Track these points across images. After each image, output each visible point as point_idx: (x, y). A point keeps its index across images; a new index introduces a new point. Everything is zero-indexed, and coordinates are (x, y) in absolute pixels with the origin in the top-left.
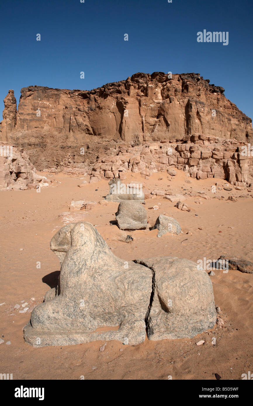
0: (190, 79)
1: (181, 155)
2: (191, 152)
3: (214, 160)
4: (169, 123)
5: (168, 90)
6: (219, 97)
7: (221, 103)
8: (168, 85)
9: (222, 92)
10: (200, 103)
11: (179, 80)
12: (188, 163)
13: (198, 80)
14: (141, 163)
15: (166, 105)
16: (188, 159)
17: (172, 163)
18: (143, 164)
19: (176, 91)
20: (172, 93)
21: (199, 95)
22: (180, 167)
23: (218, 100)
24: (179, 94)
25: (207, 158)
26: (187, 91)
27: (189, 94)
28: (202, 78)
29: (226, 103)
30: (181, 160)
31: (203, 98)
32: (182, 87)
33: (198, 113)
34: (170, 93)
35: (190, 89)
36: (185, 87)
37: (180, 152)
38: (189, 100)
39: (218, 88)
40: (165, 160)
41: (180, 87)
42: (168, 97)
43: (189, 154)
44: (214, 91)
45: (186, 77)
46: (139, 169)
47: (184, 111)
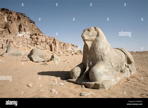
0: (21, 15)
1: (33, 40)
2: (37, 39)
3: (46, 43)
4: (11, 31)
5: (11, 18)
6: (33, 25)
7: (34, 27)
8: (11, 15)
9: (34, 23)
10: (26, 26)
11: (16, 15)
12: (36, 43)
13: (25, 16)
14: (14, 42)
15: (10, 24)
16: (36, 42)
17: (29, 43)
18: (15, 43)
19: (14, 19)
20: (12, 19)
21: (25, 23)
22: (32, 45)
23: (33, 26)
24: (16, 21)
25: (44, 42)
26: (20, 20)
27: (21, 21)
28: (26, 16)
29: (36, 27)
30: (33, 42)
31: (27, 24)
32: (18, 18)
33: (24, 30)
34: (11, 19)
35: (21, 19)
36: (19, 18)
37: (32, 39)
38: (20, 24)
39: (33, 21)
40: (26, 41)
41: (16, 18)
42: (10, 20)
43: (36, 40)
44: (31, 22)
45: (20, 14)
46: (13, 45)
47: (18, 28)
